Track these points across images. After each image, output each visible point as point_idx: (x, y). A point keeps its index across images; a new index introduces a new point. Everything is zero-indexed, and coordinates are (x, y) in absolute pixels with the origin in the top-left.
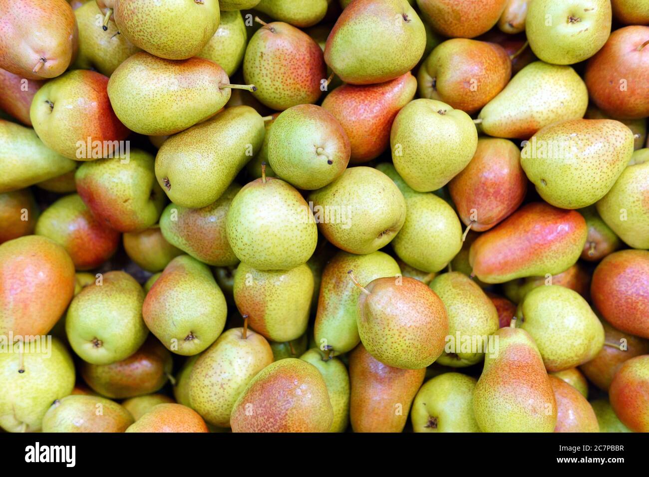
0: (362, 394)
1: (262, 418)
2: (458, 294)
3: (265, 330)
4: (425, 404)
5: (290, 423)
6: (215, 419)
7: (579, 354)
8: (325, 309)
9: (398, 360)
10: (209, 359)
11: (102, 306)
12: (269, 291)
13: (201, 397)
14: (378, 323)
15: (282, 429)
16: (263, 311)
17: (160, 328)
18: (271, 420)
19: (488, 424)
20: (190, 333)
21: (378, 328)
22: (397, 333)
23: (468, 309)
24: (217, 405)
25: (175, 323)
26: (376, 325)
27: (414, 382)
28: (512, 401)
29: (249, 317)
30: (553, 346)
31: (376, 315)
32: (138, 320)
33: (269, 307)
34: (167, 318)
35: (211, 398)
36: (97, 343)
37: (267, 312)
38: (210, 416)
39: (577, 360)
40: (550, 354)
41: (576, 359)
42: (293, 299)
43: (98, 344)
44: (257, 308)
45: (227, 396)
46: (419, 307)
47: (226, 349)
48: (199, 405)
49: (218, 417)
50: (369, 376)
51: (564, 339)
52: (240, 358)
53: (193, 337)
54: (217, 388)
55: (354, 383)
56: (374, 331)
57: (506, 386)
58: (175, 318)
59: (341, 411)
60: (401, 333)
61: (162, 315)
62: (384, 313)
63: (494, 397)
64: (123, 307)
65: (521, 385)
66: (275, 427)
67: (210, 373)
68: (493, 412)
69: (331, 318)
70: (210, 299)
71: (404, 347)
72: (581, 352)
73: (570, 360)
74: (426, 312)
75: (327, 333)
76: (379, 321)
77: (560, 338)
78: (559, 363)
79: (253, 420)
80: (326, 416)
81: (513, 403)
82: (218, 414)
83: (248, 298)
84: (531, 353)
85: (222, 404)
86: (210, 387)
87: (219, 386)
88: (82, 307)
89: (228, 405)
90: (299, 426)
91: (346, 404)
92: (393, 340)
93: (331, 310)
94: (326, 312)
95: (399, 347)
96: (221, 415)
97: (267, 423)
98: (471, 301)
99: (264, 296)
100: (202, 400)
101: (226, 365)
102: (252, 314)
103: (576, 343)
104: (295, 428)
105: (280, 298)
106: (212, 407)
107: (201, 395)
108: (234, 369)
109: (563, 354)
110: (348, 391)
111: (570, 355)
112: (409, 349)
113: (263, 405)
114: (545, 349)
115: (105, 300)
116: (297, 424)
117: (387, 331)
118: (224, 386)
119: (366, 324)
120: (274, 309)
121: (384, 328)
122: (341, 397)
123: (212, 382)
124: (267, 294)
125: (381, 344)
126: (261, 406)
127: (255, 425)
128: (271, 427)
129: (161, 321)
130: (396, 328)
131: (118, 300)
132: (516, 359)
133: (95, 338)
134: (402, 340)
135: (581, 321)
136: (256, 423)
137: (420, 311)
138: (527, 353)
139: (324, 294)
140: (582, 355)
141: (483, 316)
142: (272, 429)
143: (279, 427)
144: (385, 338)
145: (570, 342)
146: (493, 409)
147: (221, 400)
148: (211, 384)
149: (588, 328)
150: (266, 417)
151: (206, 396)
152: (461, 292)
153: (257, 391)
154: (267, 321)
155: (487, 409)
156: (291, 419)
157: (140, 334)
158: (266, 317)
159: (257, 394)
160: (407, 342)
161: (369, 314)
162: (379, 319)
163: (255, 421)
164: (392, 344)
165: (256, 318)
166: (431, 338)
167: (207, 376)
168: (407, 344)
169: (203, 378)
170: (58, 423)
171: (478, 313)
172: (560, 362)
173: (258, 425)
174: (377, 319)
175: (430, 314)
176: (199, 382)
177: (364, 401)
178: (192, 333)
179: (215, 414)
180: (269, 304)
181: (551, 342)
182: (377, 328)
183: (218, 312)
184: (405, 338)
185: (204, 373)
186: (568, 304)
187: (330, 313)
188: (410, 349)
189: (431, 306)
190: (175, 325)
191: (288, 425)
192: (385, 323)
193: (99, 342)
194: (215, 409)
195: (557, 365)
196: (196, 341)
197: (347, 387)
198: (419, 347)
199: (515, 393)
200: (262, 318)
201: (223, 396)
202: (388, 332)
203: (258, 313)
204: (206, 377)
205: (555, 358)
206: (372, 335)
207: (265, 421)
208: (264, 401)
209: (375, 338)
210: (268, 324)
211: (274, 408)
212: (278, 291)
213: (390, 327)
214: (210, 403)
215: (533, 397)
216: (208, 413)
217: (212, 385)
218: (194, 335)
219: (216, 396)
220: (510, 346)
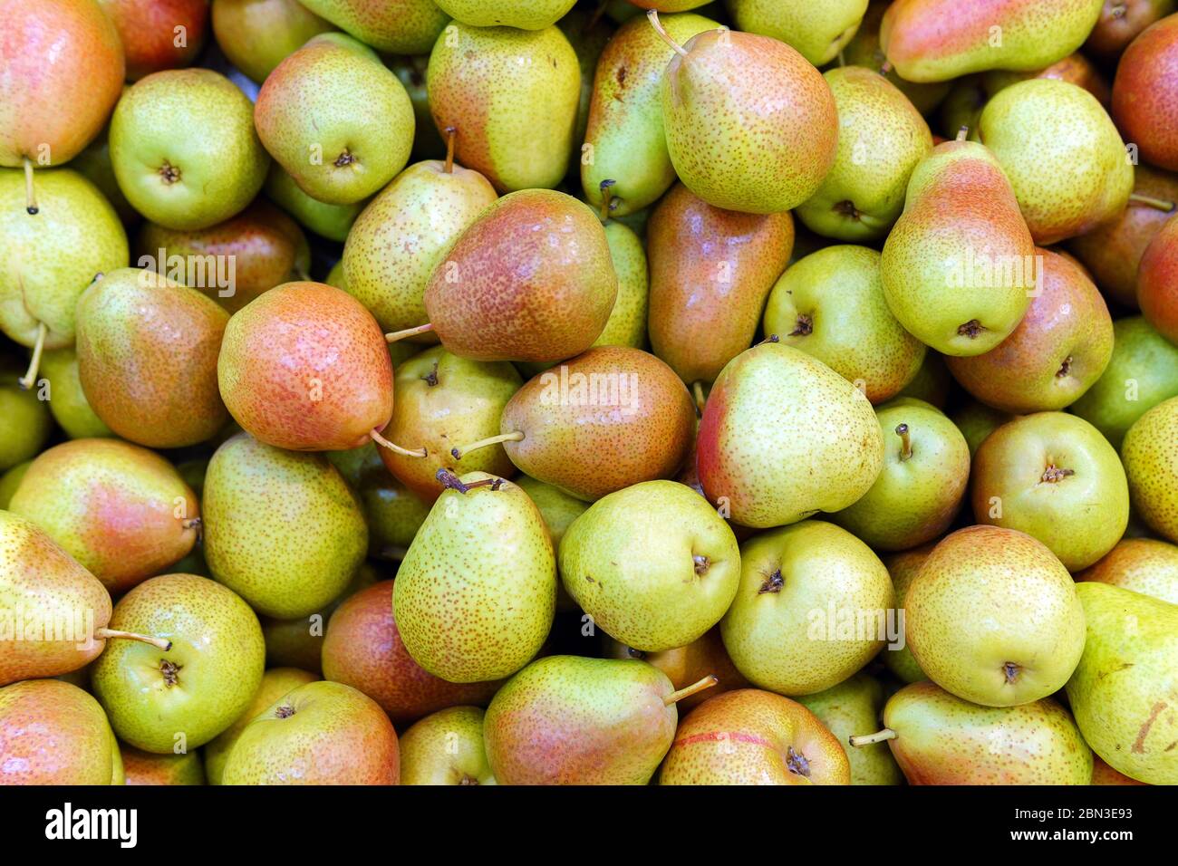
0: (672, 277)
1: (484, 278)
2: (857, 90)
3: (487, 159)
4: (790, 292)
5: (537, 283)
6: (394, 313)
7: (1083, 194)
8: (602, 116)
9: (742, 179)
10: (383, 204)
11: (178, 100)
12: (496, 73)
13: (368, 272)
14: (705, 103)
15: (521, 293)
16: (484, 114)
17: (288, 137)
18: (502, 279)
19: (907, 289)
20: (345, 151)
21: (705, 112)
22: (740, 120)
23: (876, 112)
24: (398, 284)
25: (318, 124)
26: (700, 106)
27: (770, 257)
28: (954, 240)
29: (457, 132)
30: (1036, 177)
31: (700, 85)
32: (246, 136)
33: (496, 105)
34: (302, 115)
35: (387, 272)
36: (170, 173)
37: (492, 115)
38: (384, 309)
39: (1080, 209)
40: (1029, 194)
41: (1078, 204)
42: (541, 94)
43: (172, 175)
44: (472, 108)
45: (415, 266)
46: (782, 76)
47: (414, 186)
48: (363, 288)
49: (400, 309)
50: (685, 244)
51: (1056, 163)
52: (441, 200)
53: (351, 159)
54: (397, 252)
55: (656, 265)
56: (695, 122)
57: (944, 217)
58: (317, 114)
59: (632, 318)
60: (747, 118)
61: (293, 110)
62: (715, 82)
63: (920, 238)
64: (216, 107)
65: (971, 214)
66: (509, 291)
67: (384, 227)
68: (918, 265)
69: (615, 130)
70: (383, 88)
71: (753, 148)
72: (1088, 190)
73: (1067, 205)
74: (794, 86)
75: (605, 161)
76: (705, 97)
77: (1049, 160)
78: (1045, 211)
79: (467, 283)
80: (603, 280)
81: (955, 244)
82: (400, 303)
83: (455, 88)
84: (994, 173)
85: (407, 281)
86: (383, 251)
87: (402, 248)
88: (140, 101)
89: (418, 285)
90: (554, 288)
91: (641, 305)
92: (731, 134)
93: (614, 117)
94: (604, 123)
95: (744, 149)
96: (405, 305)
97: (494, 286)
98: (881, 100)
99: (486, 83)
100: (369, 276)
101: (414, 209)
102: (463, 123)
103: (1078, 171)
104: (546, 293)
105: (516, 87)
106: (388, 288)
107: (368, 267)
108: (429, 218)
109: (1053, 192)
110: (645, 283)
111: (1066, 195)
112: (763, 152)
113: (485, 255)
114: (1020, 184)
115: (181, 91)
116: (550, 285)
117: (720, 118)
118: (410, 247)
119: (681, 110)
120: (505, 110)
121: (716, 111)
122: (631, 291)
123: (388, 241)
124: (493, 78)
125: (709, 144)
126: (481, 258)
127: (471, 292)
128: (501, 291)
129: (290, 122)
130: (738, 109)
131: (207, 93)
132: (964, 180)
133: (167, 162)
134: (748, 133)
135: (1090, 130)
136: (473, 289)
137: (785, 82)
138: (986, 173)
139: (602, 91)
140: (1089, 196)
141: (904, 126)
142: (504, 295)
143: (516, 290)
144: (717, 131)
145: (1067, 168)
146: (919, 259)
147: (405, 274)
148: (385, 245)
149: (1102, 144)
150: (491, 275)
151: (377, 267)
152: (863, 87)
153: (473, 236)
154: (490, 137)
155: (906, 263)
156: (538, 275)
157: (250, 165)
158: (489, 128)
159: (475, 240)
160: (760, 137)
161: (687, 87)
162: (707, 93)
163: (471, 285)
164: (730, 143)
165: (471, 132)
166: (805, 135)
167: (379, 232)
168: (759, 142)
169: (372, 236)
170: (104, 303)
171: (895, 119)
172: (1048, 210)
173: (476, 291)
174: (702, 93)
175: (802, 90)
176: (362, 246)
177: (676, 289)
178: (349, 151)
179: (393, 303)
180: (496, 98)
181: (1032, 169)
182: (703, 112)
183: (398, 115)
184: (755, 129)
185: (372, 229)
186: (1067, 100)
187: (611, 123)
188: (765, 152)
189: (805, 77)
190: (317, 128)
191: (533, 286)
192: (717, 100)
193: (174, 170)
194: (394, 293)
195: (1041, 217)
196: (357, 167)
197: (643, 275)
198: (782, 148)
199: (960, 227)
200: (481, 131)
201: (409, 267)
202: (723, 119)
203: (475, 119)
204: (376, 233)
205: (1038, 201)
206: (693, 130)
207: (488, 281)
208: (488, 248)
209: (697, 136)
210: (492, 144)
211: (506, 258)
212: (513, 75)
213: (726, 107)
214: (385, 280)
215: (993, 232)
216: (382, 303)
217: (389, 247)
218: (354, 154)
219: (396, 267)
220: (954, 163)
